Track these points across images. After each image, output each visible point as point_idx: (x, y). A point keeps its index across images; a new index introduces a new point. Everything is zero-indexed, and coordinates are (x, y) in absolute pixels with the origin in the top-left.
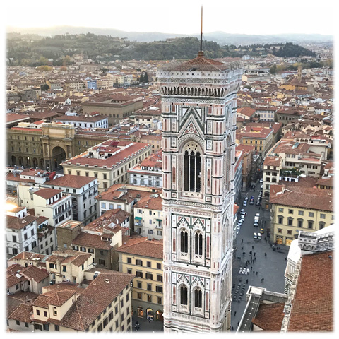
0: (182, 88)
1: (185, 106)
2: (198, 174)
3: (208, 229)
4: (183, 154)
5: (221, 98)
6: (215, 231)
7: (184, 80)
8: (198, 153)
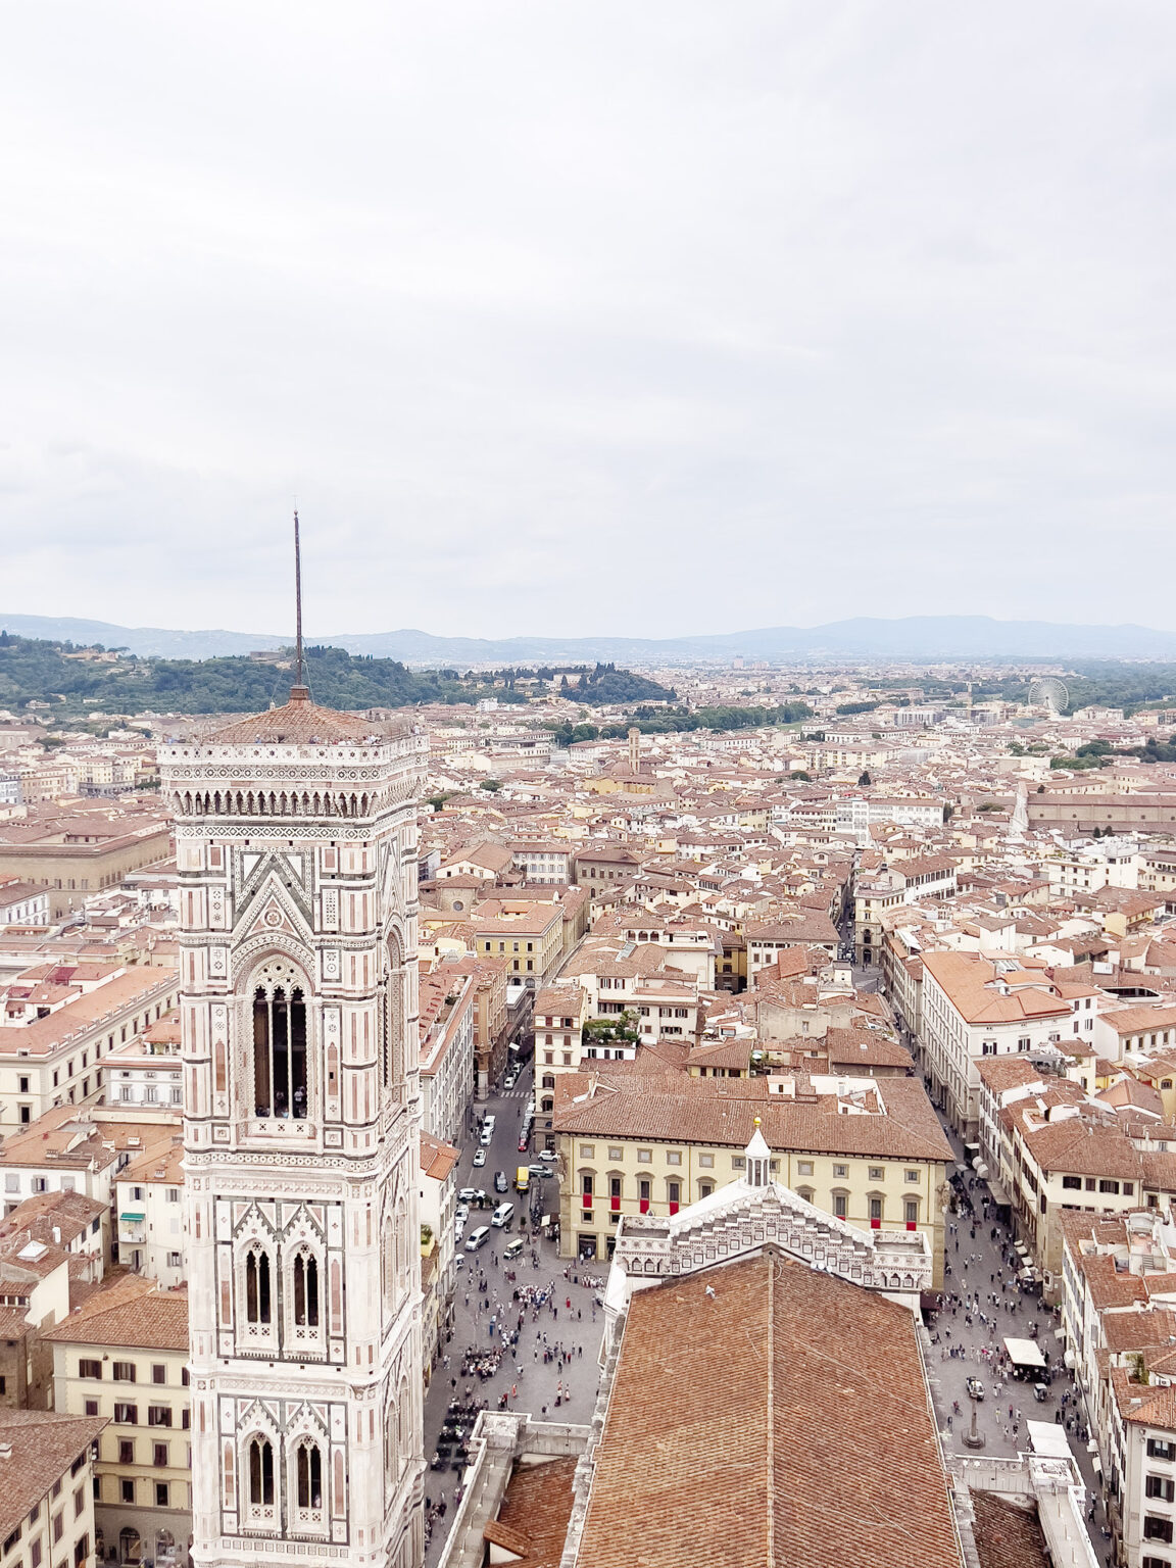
0: (239, 794)
1: (252, 847)
3: (334, 1239)
4: (249, 997)
5: (360, 821)
6: (356, 1243)
7: (247, 770)
8: (298, 994)
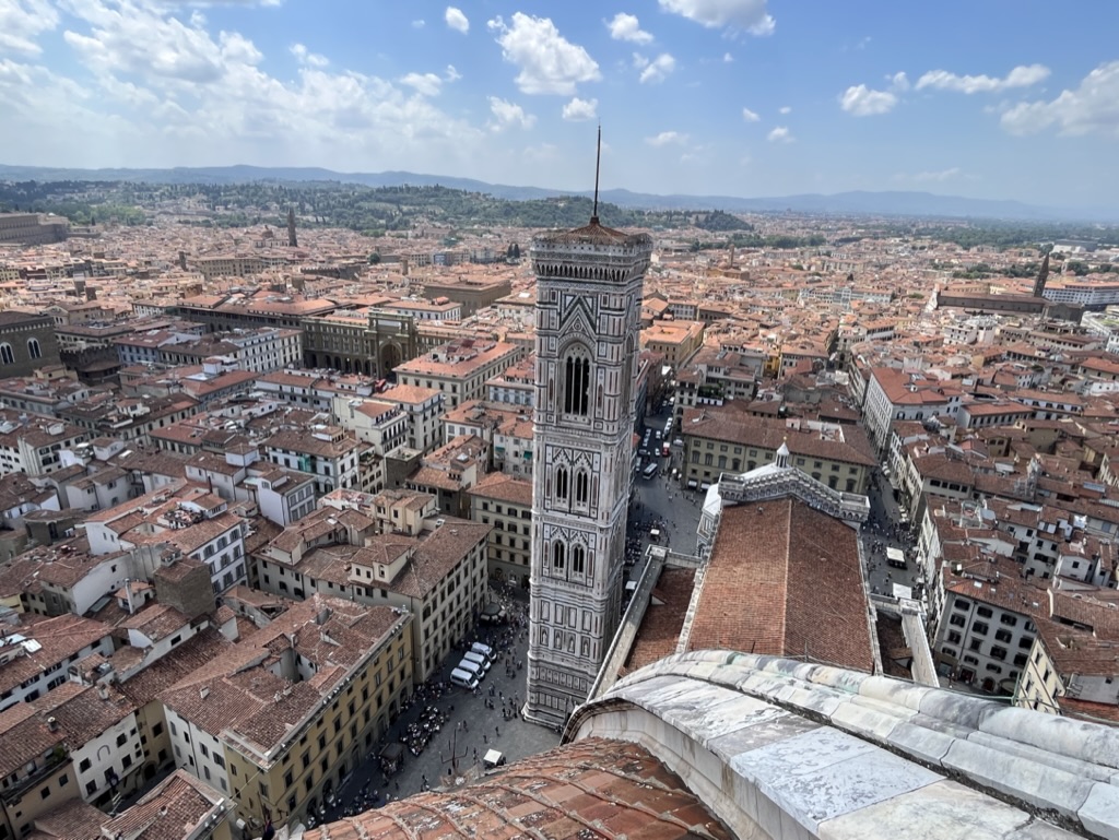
0: (566, 268)
1: (570, 292)
2: (585, 390)
3: (596, 468)
4: (565, 361)
5: (621, 283)
6: (605, 470)
7: (570, 256)
8: (586, 361)
